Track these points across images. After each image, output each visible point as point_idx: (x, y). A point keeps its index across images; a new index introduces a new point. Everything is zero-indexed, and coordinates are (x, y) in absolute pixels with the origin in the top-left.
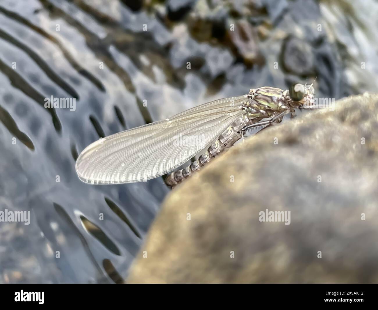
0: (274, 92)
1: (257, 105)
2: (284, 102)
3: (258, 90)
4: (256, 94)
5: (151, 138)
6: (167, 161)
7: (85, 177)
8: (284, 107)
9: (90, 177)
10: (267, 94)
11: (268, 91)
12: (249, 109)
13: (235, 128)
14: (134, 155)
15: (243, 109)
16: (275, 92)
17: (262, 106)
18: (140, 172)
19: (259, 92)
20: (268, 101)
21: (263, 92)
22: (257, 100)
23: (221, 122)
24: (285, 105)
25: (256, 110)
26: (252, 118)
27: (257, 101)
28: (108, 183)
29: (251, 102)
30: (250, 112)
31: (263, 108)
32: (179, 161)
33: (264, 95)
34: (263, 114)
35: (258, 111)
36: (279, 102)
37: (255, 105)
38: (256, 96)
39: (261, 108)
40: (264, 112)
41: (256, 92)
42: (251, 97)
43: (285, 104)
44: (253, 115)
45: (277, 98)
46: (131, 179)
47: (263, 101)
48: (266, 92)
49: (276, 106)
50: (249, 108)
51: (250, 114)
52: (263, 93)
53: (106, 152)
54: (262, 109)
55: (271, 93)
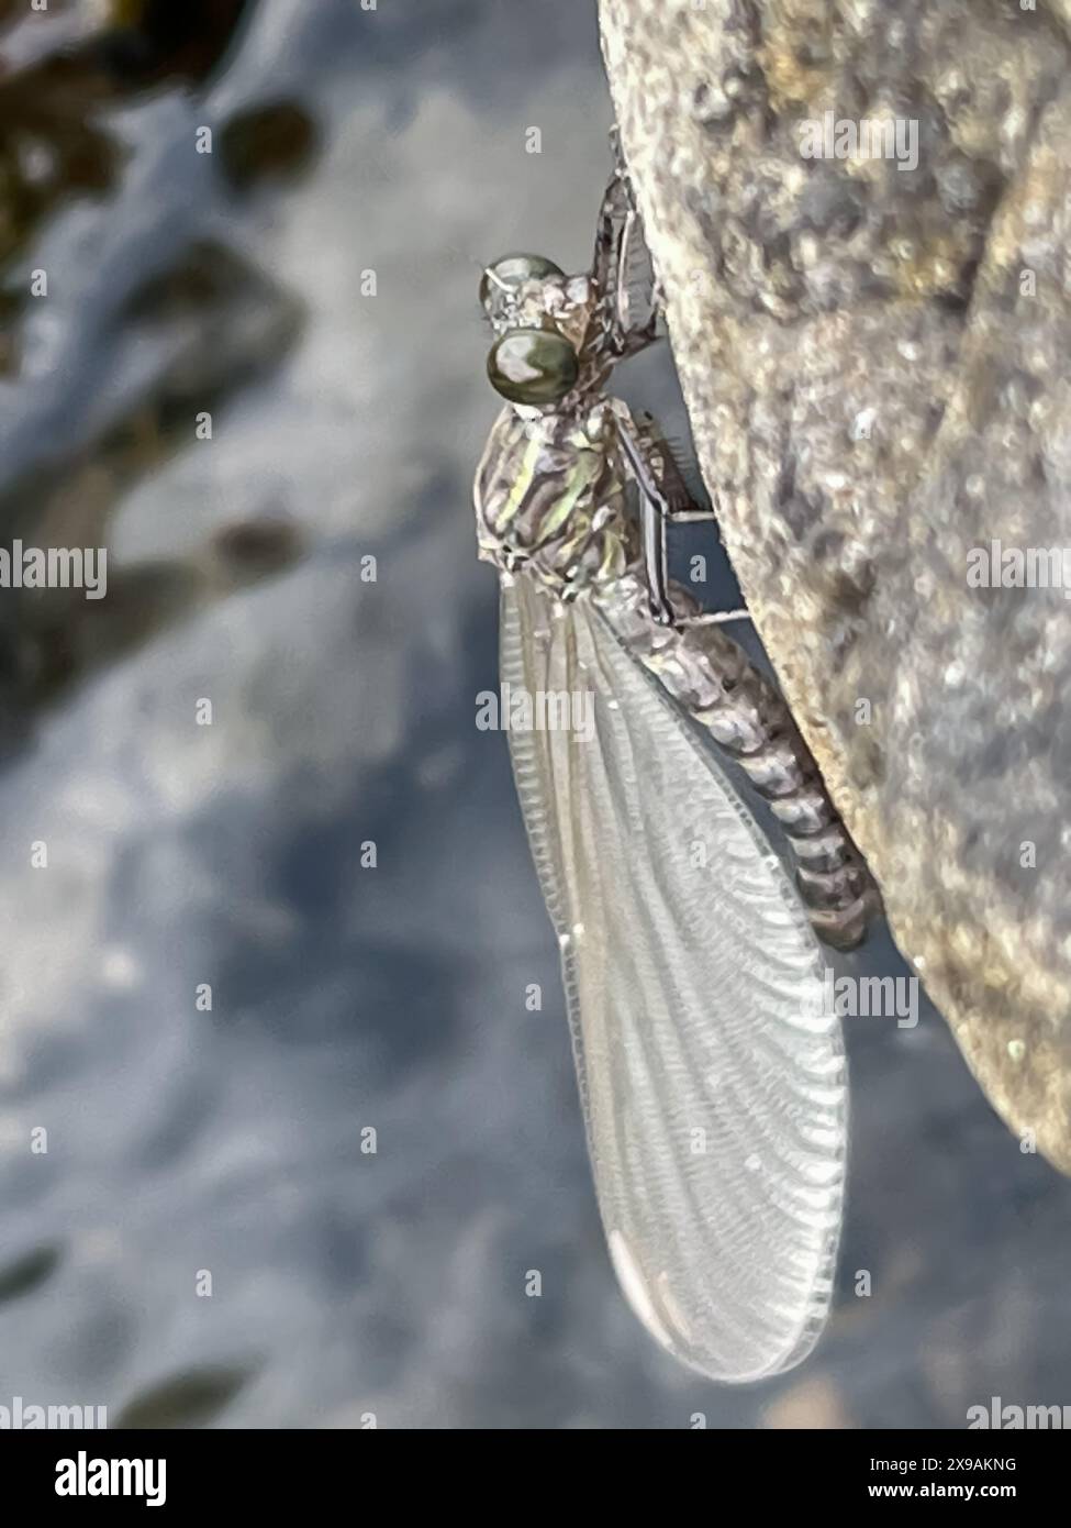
0: (513, 459)
1: (565, 542)
2: (567, 419)
3: (491, 528)
4: (513, 538)
5: (644, 1024)
6: (766, 959)
7: (788, 1343)
8: (594, 424)
9: (788, 1323)
10: (518, 495)
11: (505, 484)
12: (577, 575)
13: (658, 643)
14: (717, 1111)
15: (571, 598)
16: (512, 454)
17: (575, 523)
18: (804, 1091)
19: (500, 525)
20: (557, 497)
21: (502, 507)
22: (541, 539)
23: (614, 697)
24: (585, 415)
25: (587, 547)
26: (622, 562)
27: (548, 541)
28: (831, 1238)
29: (546, 567)
30: (593, 571)
31: (583, 519)
32: (774, 908)
33: (523, 507)
34: (611, 518)
35: (597, 539)
36: (570, 444)
37: (567, 551)
38: (521, 542)
39: (583, 526)
40: (604, 511)
41: (500, 536)
42: (520, 559)
43: (578, 417)
44: (607, 563)
45: (546, 453)
46: (832, 1134)
47: (551, 515)
48: (509, 496)
49: (584, 458)
50: (571, 574)
51: (602, 575)
52: (511, 509)
53: (681, 1234)
54: (588, 523)
55: (515, 471)
